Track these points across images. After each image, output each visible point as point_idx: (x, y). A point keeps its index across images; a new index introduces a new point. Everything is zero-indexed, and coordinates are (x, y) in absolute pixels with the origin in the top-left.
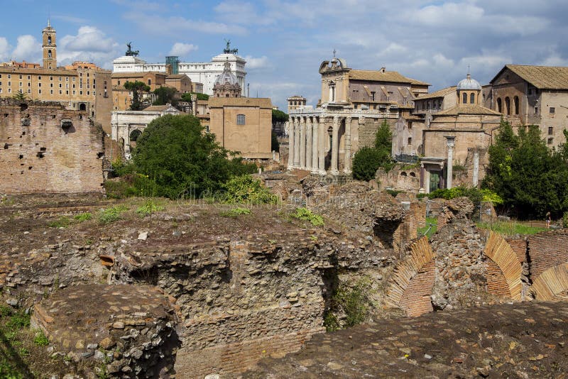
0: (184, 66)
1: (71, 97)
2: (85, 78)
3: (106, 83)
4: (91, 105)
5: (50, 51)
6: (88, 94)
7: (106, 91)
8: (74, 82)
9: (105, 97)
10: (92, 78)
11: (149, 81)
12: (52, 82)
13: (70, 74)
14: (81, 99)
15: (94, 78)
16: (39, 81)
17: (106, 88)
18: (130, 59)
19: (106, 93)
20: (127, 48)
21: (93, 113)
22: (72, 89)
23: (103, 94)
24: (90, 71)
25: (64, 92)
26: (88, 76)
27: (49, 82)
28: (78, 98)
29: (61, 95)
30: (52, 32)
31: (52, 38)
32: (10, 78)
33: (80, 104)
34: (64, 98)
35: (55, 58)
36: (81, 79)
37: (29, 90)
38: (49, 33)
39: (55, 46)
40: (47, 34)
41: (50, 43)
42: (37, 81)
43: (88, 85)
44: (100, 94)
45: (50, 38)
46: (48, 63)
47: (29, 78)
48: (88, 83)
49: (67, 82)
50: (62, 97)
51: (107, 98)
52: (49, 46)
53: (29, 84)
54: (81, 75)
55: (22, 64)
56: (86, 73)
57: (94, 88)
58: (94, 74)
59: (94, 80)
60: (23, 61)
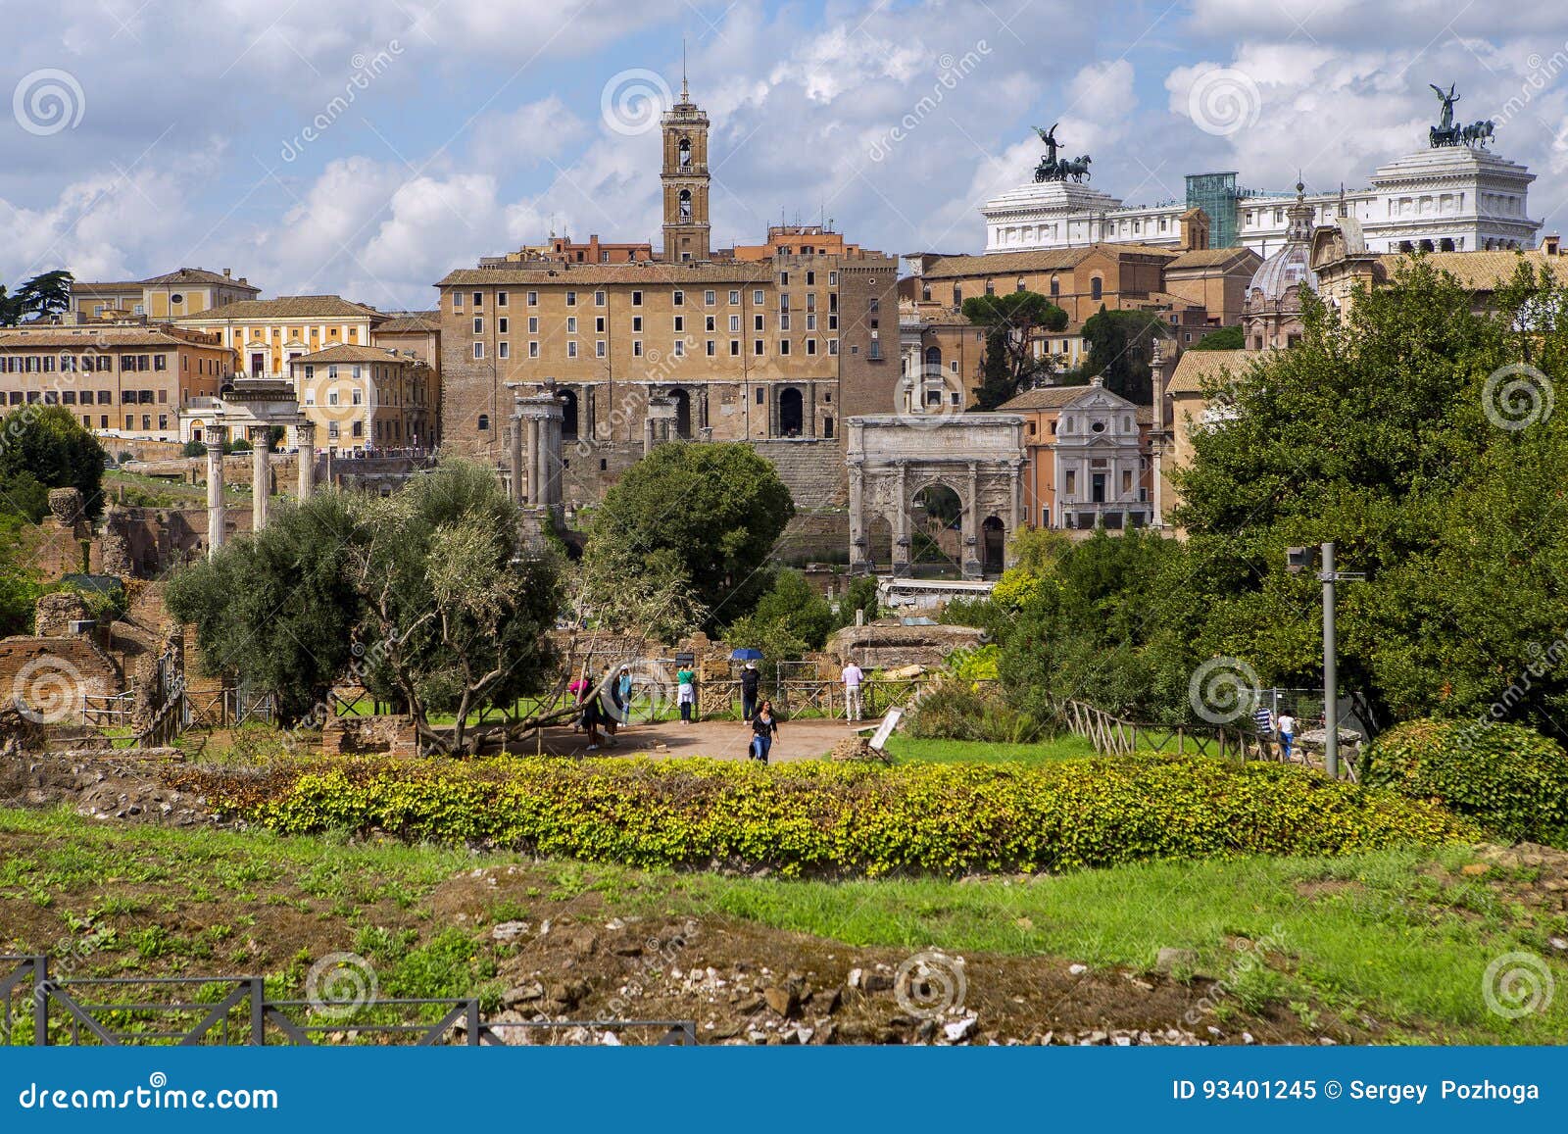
0: (1262, 209)
1: (749, 365)
2: (798, 289)
3: (875, 303)
4: (821, 391)
5: (686, 195)
6: (811, 350)
7: (875, 334)
8: (758, 309)
9: (873, 359)
10: (824, 287)
11: (1097, 282)
12: (679, 311)
13: (747, 277)
14: (784, 368)
15: (834, 289)
16: (637, 311)
17: (875, 324)
18: (1053, 191)
19: (875, 342)
20: (1043, 149)
21: (829, 422)
22: (754, 335)
23: (864, 349)
24: (818, 263)
25: (723, 345)
26: (811, 281)
27: (671, 310)
28: (773, 365)
29: (714, 357)
30: (693, 123)
31: (694, 145)
32: (534, 303)
33: (783, 389)
34: (723, 369)
35: (704, 216)
36: (785, 296)
37: (601, 345)
38: (683, 127)
39: (704, 174)
40: (676, 132)
41: (685, 164)
42: (630, 309)
43: (810, 317)
44: (855, 350)
45: (685, 144)
46: (680, 241)
47: (600, 302)
48: (811, 309)
49: (733, 310)
50: (716, 367)
51: (880, 362)
52: (680, 176)
53: (600, 321)
54: (785, 282)
55: (587, 249)
56: (803, 271)
57: (833, 325)
58: (833, 274)
59: (833, 297)
60: (594, 238)
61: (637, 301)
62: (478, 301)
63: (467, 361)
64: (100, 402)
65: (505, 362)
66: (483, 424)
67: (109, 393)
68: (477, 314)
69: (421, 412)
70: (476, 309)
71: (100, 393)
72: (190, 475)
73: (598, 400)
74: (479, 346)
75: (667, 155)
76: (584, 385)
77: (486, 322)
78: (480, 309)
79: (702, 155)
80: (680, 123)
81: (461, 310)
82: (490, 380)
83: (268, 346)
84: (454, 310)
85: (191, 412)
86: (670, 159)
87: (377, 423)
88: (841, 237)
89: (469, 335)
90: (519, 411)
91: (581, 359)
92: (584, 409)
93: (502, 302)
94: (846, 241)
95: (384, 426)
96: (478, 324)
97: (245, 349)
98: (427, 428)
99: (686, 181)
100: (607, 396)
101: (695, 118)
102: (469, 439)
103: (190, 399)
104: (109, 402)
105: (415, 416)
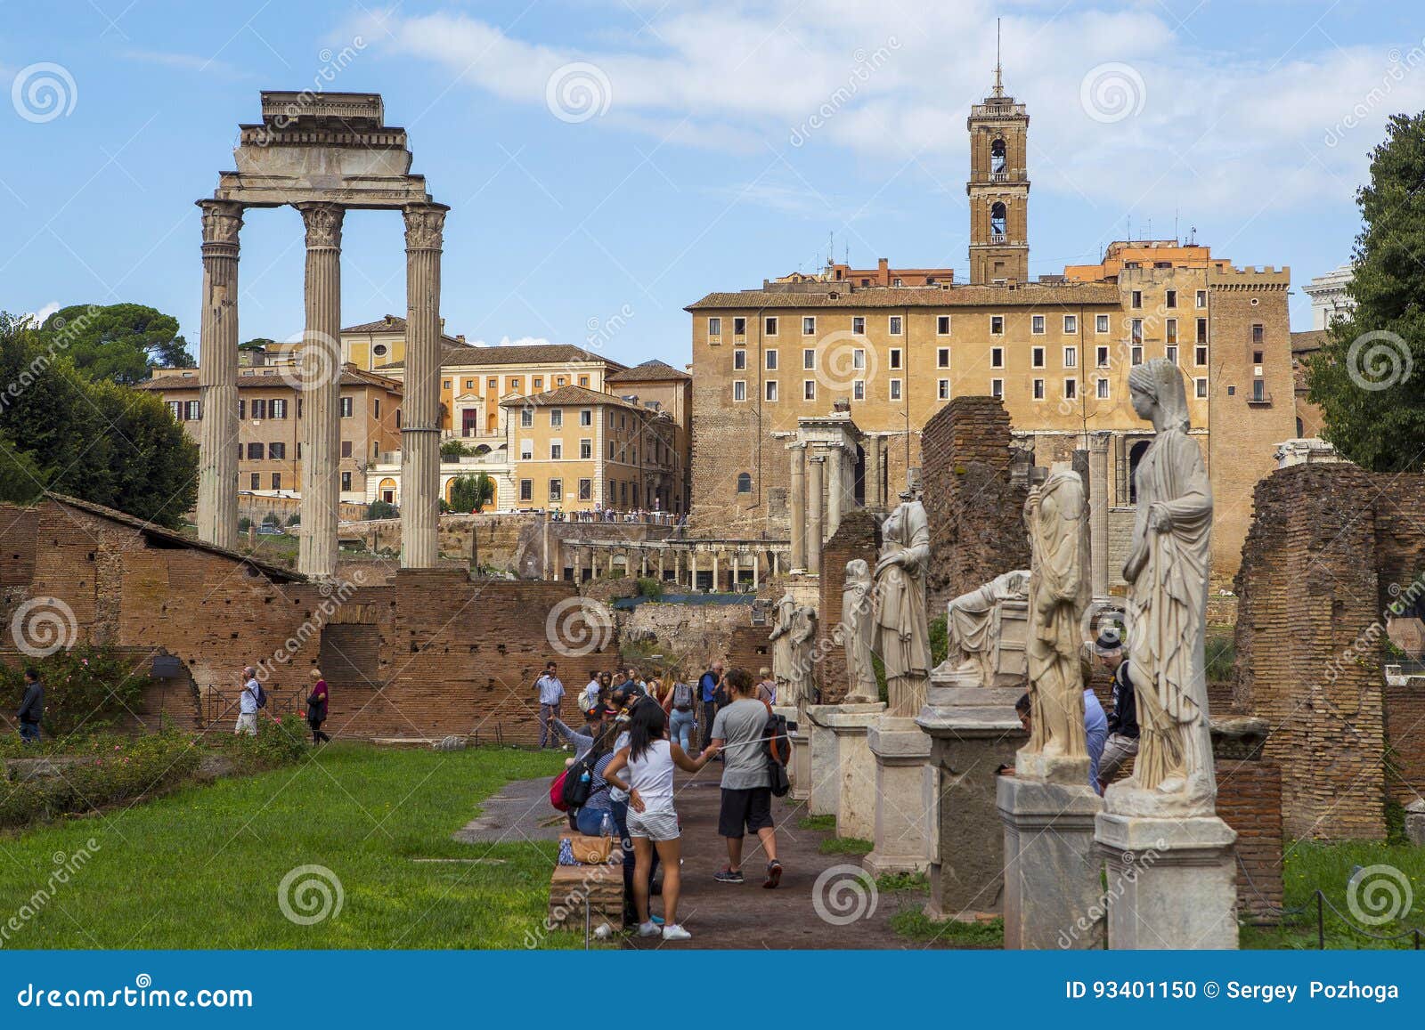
1: (1088, 410)
2: (1155, 315)
3: (1258, 330)
5: (999, 210)
7: (1258, 370)
8: (1101, 339)
9: (1258, 404)
10: (1189, 311)
12: (997, 341)
13: (1088, 298)
15: (1203, 312)
16: (943, 342)
17: (1258, 358)
19: (1259, 382)
22: (1095, 371)
23: (1245, 390)
24: (1180, 281)
25: (1055, 385)
26: (1171, 303)
27: (987, 341)
28: (1121, 412)
29: (1043, 400)
30: (1011, 119)
31: (1011, 148)
32: (811, 331)
33: (1134, 441)
34: (1054, 416)
35: (1022, 236)
36: (1137, 323)
37: (896, 384)
38: (997, 124)
39: (1023, 181)
40: (988, 130)
41: (999, 170)
42: (933, 338)
43: (1170, 350)
44: (1232, 391)
45: (999, 148)
46: (991, 265)
47: (895, 329)
48: (1171, 338)
49: (1069, 341)
50: (1045, 414)
51: (1267, 406)
52: (993, 185)
53: (896, 355)
54: (1137, 303)
55: (874, 275)
56: (1162, 291)
57: (1201, 360)
58: (1201, 294)
59: (1202, 324)
60: (883, 261)
61: (944, 327)
62: (740, 327)
63: (725, 405)
64: (271, 456)
65: (774, 405)
66: (744, 484)
67: (283, 445)
68: (738, 345)
69: (664, 476)
70: (736, 339)
71: (272, 446)
72: (370, 540)
73: (892, 455)
74: (740, 385)
75: (975, 160)
76: (874, 434)
77: (750, 355)
78: (744, 338)
79: (1021, 161)
80: (993, 119)
81: (719, 339)
82: (753, 429)
83: (482, 399)
84: (710, 339)
85: (379, 468)
86: (978, 164)
87: (611, 486)
88: (1207, 249)
89: (727, 373)
90: (804, 437)
91: (869, 403)
92: (874, 466)
93: (771, 329)
94: (1213, 256)
95: (618, 487)
96: (740, 357)
97: (455, 404)
98: (671, 498)
99: (999, 191)
100: (903, 450)
101: (1012, 113)
102: (724, 504)
103: (381, 455)
104: (283, 456)
105: (658, 481)
